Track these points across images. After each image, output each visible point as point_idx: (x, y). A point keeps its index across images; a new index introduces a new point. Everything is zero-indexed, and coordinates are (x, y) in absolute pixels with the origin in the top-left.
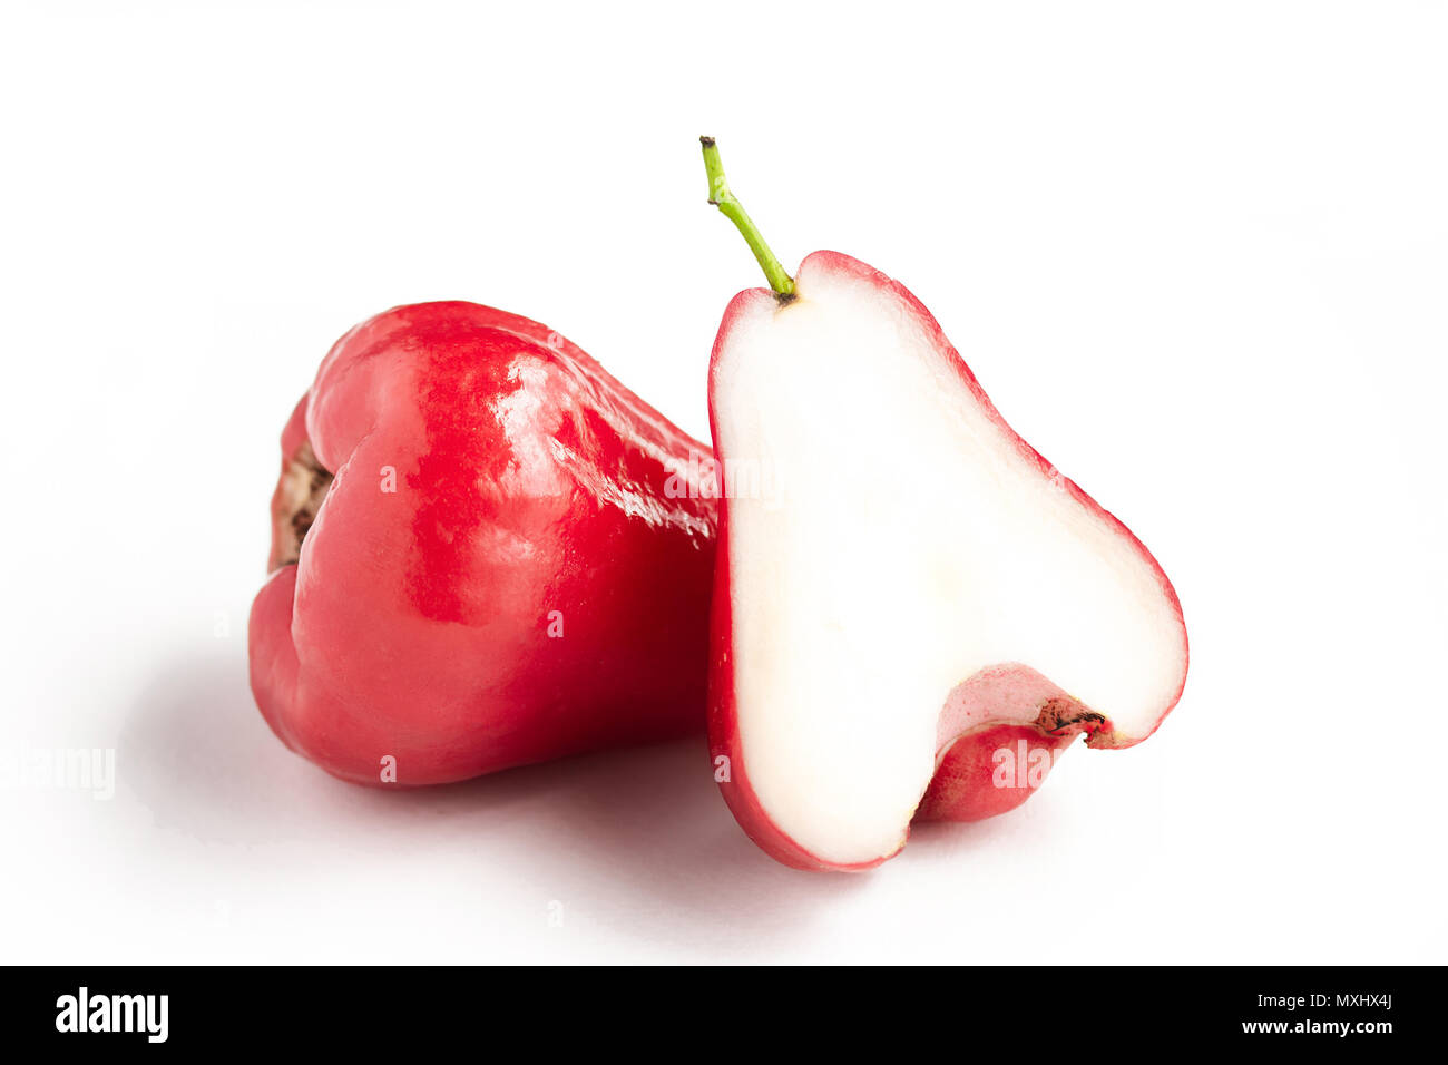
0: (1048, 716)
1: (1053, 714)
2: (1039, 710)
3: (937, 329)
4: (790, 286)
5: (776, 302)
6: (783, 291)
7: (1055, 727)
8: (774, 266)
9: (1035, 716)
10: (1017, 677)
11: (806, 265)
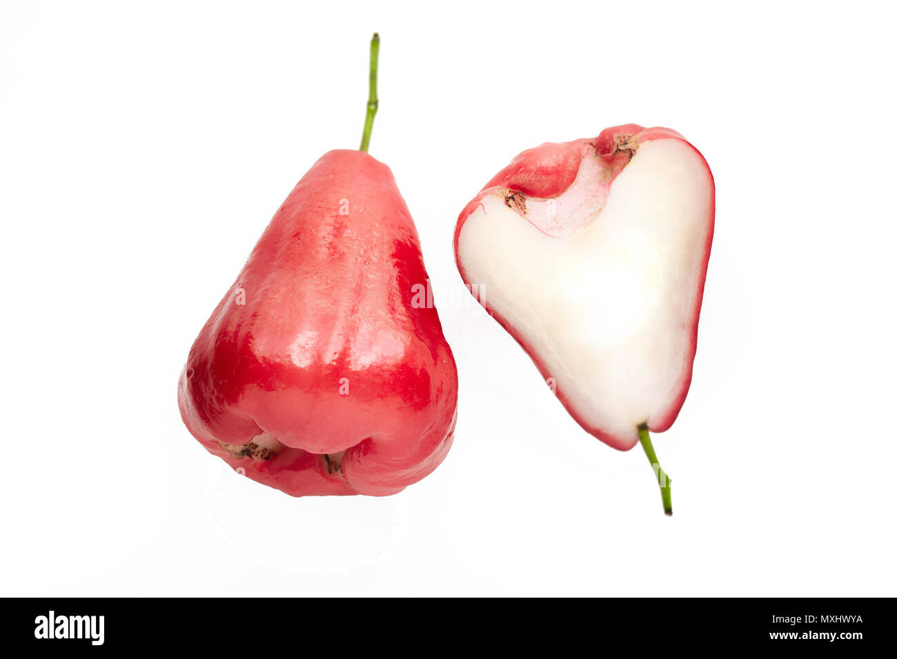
6: (643, 431)
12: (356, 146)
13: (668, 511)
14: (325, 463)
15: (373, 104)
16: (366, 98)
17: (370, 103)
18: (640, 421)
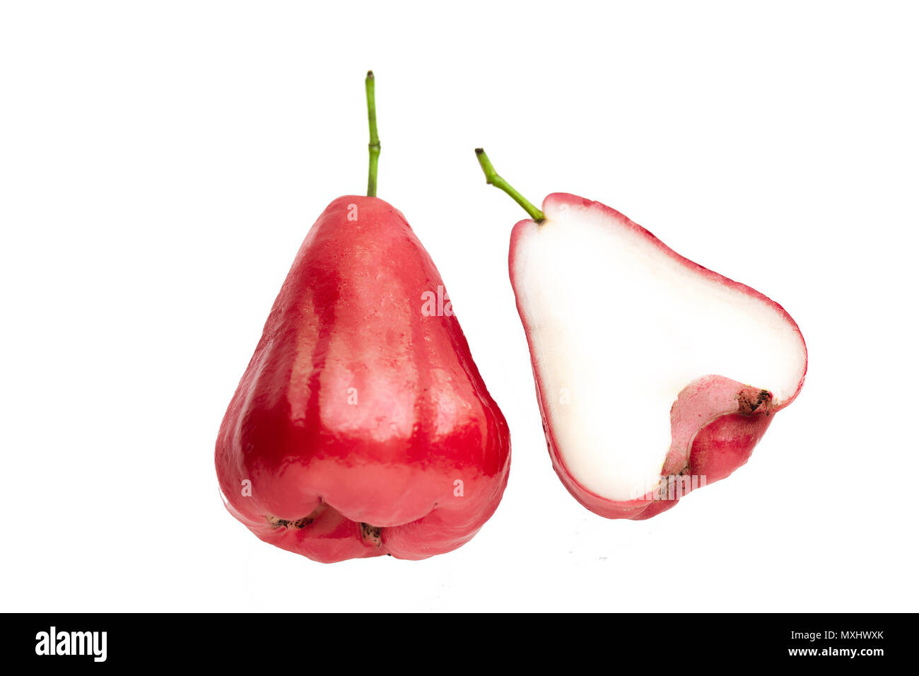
0: (745, 405)
1: (745, 402)
2: (737, 402)
3: (626, 220)
4: (541, 215)
5: (536, 225)
6: (538, 218)
7: (751, 410)
8: (529, 207)
9: (738, 407)
10: (717, 385)
11: (547, 203)
12: (363, 192)
13: (479, 152)
14: (362, 528)
15: (374, 146)
16: (367, 140)
17: (371, 146)
18: (546, 227)
